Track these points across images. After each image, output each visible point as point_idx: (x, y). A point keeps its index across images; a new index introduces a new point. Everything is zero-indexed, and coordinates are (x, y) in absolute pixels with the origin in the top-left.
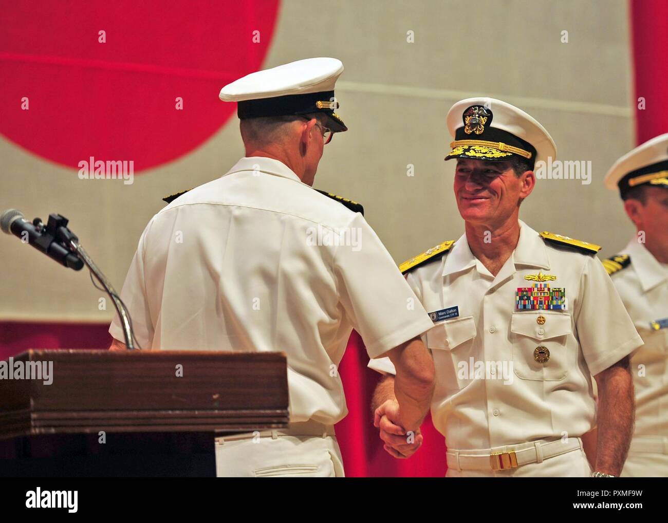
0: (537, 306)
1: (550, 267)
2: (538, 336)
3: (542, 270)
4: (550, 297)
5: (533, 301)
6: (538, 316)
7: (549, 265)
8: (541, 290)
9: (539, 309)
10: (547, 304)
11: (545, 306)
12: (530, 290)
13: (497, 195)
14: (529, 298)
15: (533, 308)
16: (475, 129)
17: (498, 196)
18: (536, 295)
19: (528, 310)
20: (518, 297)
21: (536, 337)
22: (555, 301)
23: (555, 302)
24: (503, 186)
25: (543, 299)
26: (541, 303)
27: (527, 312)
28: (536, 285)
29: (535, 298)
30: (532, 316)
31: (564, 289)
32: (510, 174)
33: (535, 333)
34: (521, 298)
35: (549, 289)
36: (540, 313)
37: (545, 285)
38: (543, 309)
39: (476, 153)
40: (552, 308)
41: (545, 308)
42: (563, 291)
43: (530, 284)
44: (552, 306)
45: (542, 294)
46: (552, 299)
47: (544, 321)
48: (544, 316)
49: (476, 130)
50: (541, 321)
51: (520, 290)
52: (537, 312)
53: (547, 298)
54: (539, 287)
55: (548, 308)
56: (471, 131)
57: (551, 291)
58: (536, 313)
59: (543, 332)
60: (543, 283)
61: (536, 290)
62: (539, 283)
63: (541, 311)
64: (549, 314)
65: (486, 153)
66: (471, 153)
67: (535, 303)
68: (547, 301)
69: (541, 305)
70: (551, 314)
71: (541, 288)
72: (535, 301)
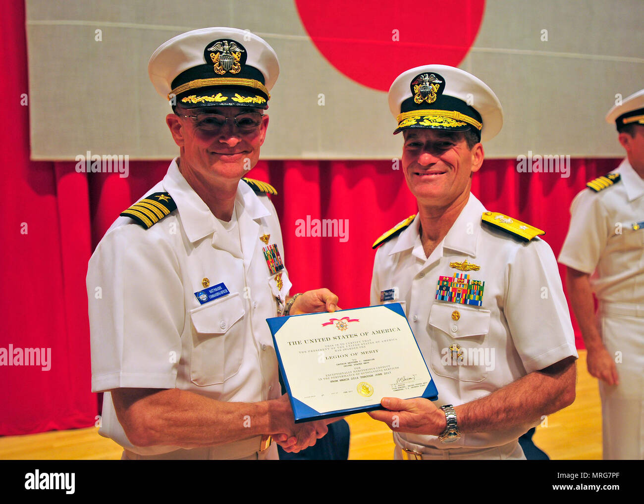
0: (455, 298)
1: (477, 254)
2: (452, 333)
3: (469, 257)
4: (469, 290)
5: (452, 293)
6: (453, 310)
7: (475, 251)
8: (461, 281)
9: (456, 302)
10: (464, 298)
11: (462, 299)
12: (451, 279)
13: (453, 169)
14: (448, 289)
15: (451, 300)
16: (426, 98)
17: (455, 170)
18: (455, 286)
19: (446, 302)
20: (439, 286)
21: (450, 333)
22: (472, 295)
23: (472, 297)
24: (459, 159)
25: (461, 292)
26: (459, 294)
27: (445, 304)
28: (457, 274)
29: (455, 290)
30: (448, 309)
31: (484, 282)
32: (463, 145)
33: (449, 329)
34: (441, 288)
35: (468, 281)
36: (455, 307)
37: (466, 276)
38: (460, 303)
39: (431, 122)
40: (468, 303)
41: (461, 302)
42: (482, 285)
43: (452, 273)
44: (468, 300)
45: (461, 285)
46: (470, 293)
47: (459, 317)
48: (459, 311)
49: (428, 99)
50: (456, 317)
51: (441, 278)
52: (454, 305)
53: (465, 291)
54: (459, 277)
55: (465, 302)
56: (421, 101)
57: (470, 284)
58: (452, 307)
59: (457, 329)
60: (464, 273)
61: (456, 280)
62: (460, 272)
63: (458, 305)
64: (465, 309)
65: (442, 122)
66: (426, 123)
67: (453, 296)
68: (464, 295)
69: (458, 299)
70: (468, 310)
71: (461, 279)
72: (453, 293)
